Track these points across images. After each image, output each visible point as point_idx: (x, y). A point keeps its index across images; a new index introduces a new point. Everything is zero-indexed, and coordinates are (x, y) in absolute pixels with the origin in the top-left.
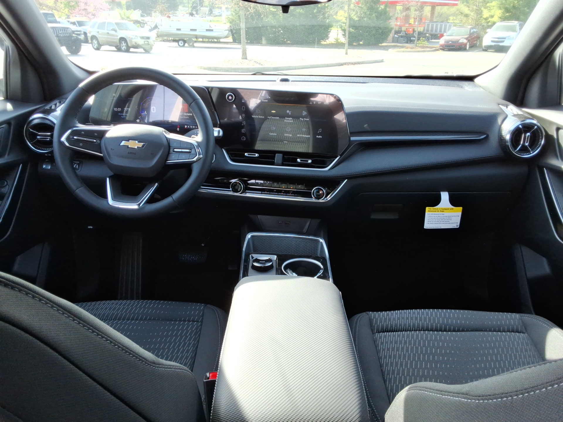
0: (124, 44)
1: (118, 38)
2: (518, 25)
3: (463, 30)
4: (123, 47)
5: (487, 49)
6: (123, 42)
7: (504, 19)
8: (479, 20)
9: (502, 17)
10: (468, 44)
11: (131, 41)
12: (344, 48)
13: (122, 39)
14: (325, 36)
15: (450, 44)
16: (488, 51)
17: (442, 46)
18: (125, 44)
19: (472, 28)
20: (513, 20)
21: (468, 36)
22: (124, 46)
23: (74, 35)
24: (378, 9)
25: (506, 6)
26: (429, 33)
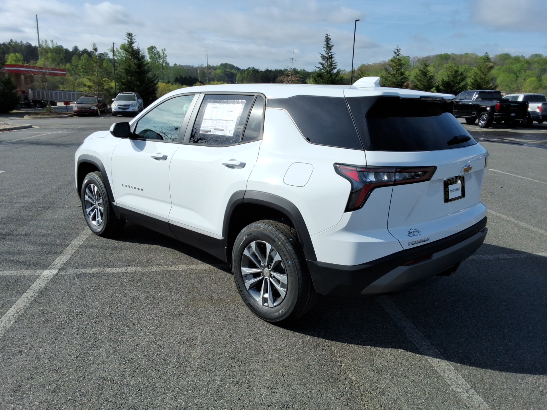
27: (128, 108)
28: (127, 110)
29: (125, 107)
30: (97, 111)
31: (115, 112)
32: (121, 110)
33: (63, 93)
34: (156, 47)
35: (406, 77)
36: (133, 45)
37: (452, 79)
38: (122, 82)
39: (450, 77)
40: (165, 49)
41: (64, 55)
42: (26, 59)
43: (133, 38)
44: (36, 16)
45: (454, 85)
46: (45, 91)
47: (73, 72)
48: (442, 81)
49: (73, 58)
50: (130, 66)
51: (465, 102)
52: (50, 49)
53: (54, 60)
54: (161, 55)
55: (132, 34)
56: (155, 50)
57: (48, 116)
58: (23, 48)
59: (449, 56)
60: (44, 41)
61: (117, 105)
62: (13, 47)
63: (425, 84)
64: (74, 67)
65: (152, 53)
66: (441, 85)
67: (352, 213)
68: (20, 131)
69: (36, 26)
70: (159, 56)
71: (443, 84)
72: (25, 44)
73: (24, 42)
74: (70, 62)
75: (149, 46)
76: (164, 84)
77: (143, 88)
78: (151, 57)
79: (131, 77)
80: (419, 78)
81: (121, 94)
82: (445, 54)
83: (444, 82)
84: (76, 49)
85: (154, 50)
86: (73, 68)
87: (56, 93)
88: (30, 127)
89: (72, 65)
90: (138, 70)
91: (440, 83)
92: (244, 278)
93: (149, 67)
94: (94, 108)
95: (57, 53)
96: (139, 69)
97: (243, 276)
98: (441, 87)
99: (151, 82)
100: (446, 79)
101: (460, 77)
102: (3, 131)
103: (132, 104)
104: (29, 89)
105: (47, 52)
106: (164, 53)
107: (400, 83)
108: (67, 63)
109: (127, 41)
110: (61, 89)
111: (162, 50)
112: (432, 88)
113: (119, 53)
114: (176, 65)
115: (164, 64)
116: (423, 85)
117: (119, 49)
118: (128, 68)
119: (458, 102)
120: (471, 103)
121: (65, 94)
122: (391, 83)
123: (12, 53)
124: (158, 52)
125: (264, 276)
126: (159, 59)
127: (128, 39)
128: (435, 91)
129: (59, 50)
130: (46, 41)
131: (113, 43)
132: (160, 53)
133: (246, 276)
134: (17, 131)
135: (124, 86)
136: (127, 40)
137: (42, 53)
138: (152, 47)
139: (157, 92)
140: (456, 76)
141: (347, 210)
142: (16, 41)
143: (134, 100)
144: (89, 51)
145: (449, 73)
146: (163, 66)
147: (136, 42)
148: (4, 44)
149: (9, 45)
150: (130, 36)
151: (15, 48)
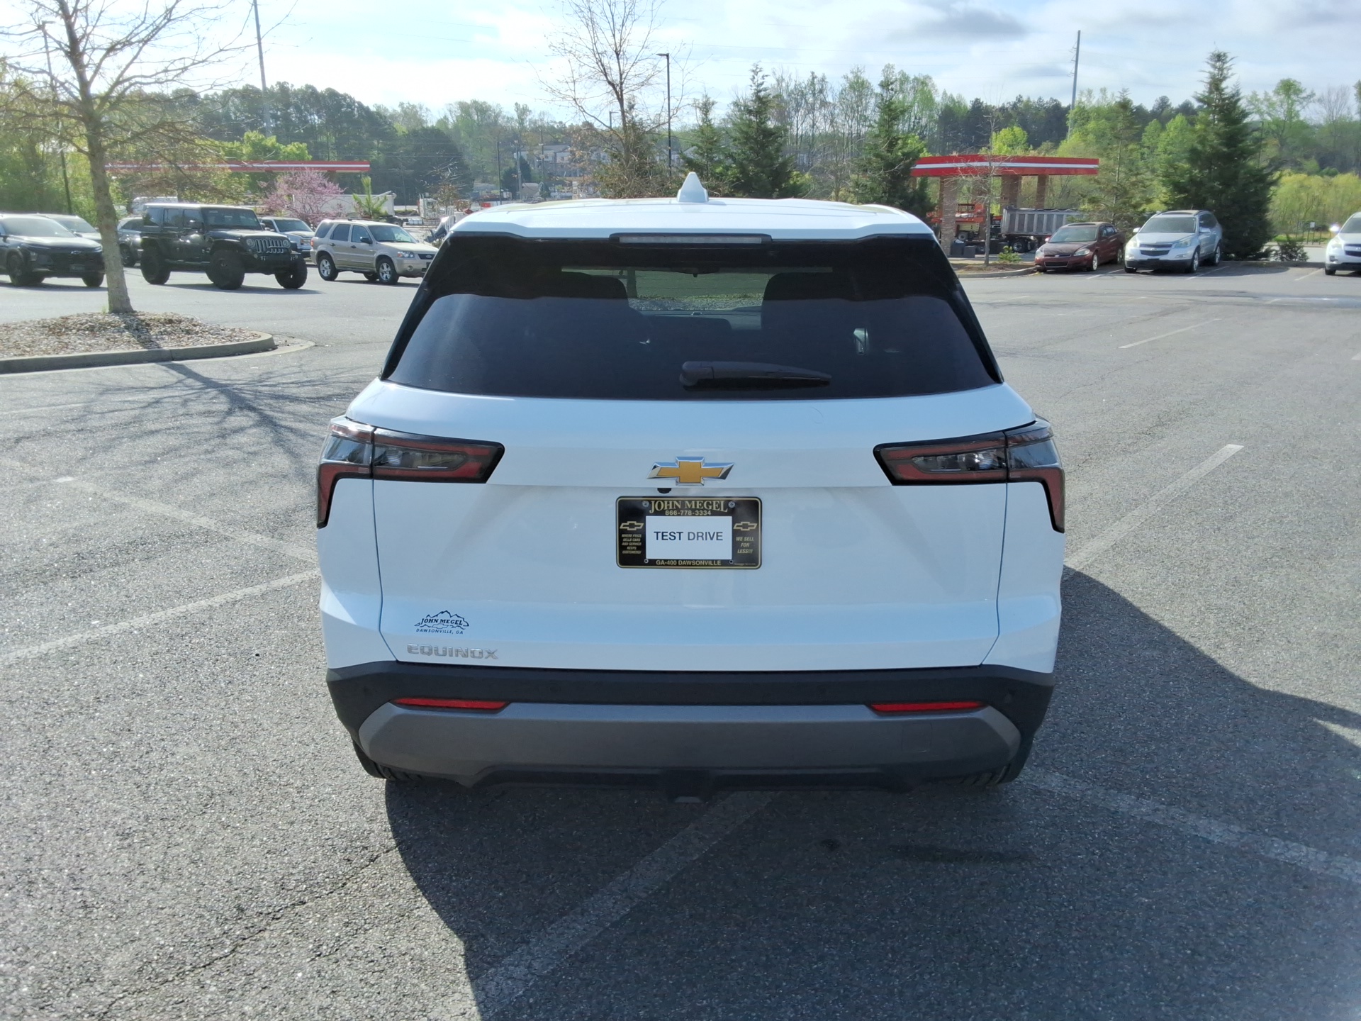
0: (386, 269)
1: (376, 255)
2: (1197, 217)
3: (1084, 229)
4: (385, 275)
5: (1134, 268)
6: (385, 265)
7: (1173, 206)
8: (1123, 208)
9: (1169, 202)
10: (1095, 258)
11: (401, 263)
13: (383, 259)
15: (1057, 259)
16: (1139, 273)
17: (1039, 263)
18: (389, 269)
19: (1106, 227)
20: (1189, 209)
21: (1094, 242)
22: (386, 272)
23: (293, 252)
24: (904, 189)
25: (1177, 178)
26: (1033, 232)
27: (1166, 253)
28: (1162, 258)
29: (1158, 249)
30: (1090, 260)
31: (1131, 263)
32: (1146, 258)
36: (1224, 85)
38: (1177, 185)
41: (1129, 121)
42: (1034, 142)
44: (1077, 34)
46: (1039, 214)
49: (1148, 128)
50: (1204, 141)
53: (1099, 138)
55: (1224, 55)
57: (976, 273)
58: (1042, 113)
60: (1086, 92)
61: (1138, 245)
62: (1017, 113)
64: (1145, 150)
69: (1075, 59)
72: (1047, 103)
73: (1046, 99)
74: (1139, 138)
77: (1230, 197)
79: (1201, 171)
81: (1162, 216)
84: (1164, 103)
86: (1143, 154)
89: (1142, 146)
90: (1225, 150)
94: (1084, 252)
95: (1109, 119)
96: (1228, 148)
99: (1255, 181)
103: (1177, 242)
104: (1005, 211)
105: (1089, 118)
108: (1133, 140)
113: (1271, 105)
117: (1271, 94)
123: (1006, 127)
127: (1212, 70)
130: (1090, 92)
135: (1180, 192)
136: (1209, 72)
137: (1075, 122)
139: (1270, 206)
142: (1029, 98)
143: (1191, 230)
147: (1232, 75)
148: (1003, 109)
149: (1012, 109)
150: (1219, 60)
151: (1023, 115)
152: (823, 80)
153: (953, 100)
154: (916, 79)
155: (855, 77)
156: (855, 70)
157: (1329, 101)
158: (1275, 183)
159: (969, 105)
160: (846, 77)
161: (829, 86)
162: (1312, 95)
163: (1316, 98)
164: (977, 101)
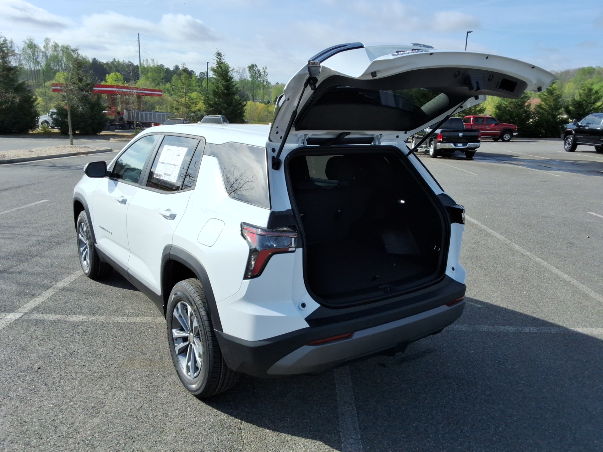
2: (221, 118)
3: (176, 121)
8: (189, 113)
12: (69, 138)
14: (34, 125)
20: (217, 114)
26: (139, 121)
33: (157, 115)
34: (257, 66)
35: (528, 96)
37: (585, 98)
38: (209, 104)
39: (582, 96)
40: (266, 67)
41: (165, 74)
42: (127, 80)
43: (222, 58)
44: (138, 35)
45: (587, 105)
46: (140, 113)
47: (172, 92)
48: (572, 101)
49: (173, 78)
50: (217, 87)
51: (592, 126)
52: (151, 68)
53: (154, 80)
54: (262, 73)
55: (221, 54)
56: (256, 69)
58: (125, 67)
59: (594, 69)
60: (145, 60)
62: (115, 66)
63: (552, 104)
65: (253, 72)
66: (571, 105)
67: (250, 281)
68: (97, 155)
70: (260, 75)
71: (574, 104)
72: (127, 63)
73: (127, 61)
74: (170, 82)
75: (250, 65)
76: (263, 104)
77: (230, 110)
78: (251, 76)
79: (218, 99)
80: (545, 97)
81: (207, 117)
82: (588, 67)
83: (575, 101)
85: (254, 69)
86: (173, 88)
87: (150, 114)
88: (111, 150)
89: (172, 85)
91: (570, 103)
92: (175, 341)
93: (237, 88)
95: (156, 73)
96: (227, 91)
97: (174, 339)
98: (571, 108)
99: (238, 104)
100: (577, 98)
101: (594, 97)
102: (81, 155)
104: (125, 110)
105: (148, 71)
106: (265, 72)
107: (520, 103)
108: (167, 82)
109: (216, 61)
110: (157, 110)
111: (263, 68)
112: (559, 109)
114: (278, 83)
115: (265, 83)
116: (548, 105)
118: (216, 90)
119: (584, 127)
120: (599, 129)
121: (159, 115)
122: (509, 103)
123: (113, 72)
124: (259, 71)
125: (190, 342)
126: (260, 78)
127: (217, 59)
128: (564, 113)
129: (160, 69)
130: (147, 60)
131: (207, 63)
132: (261, 71)
133: (176, 339)
134: (94, 155)
135: (211, 108)
137: (142, 72)
138: (253, 66)
140: (590, 95)
141: (245, 278)
142: (119, 60)
144: (190, 70)
145: (581, 91)
146: (263, 86)
148: (107, 64)
149: (111, 64)
150: (219, 56)
151: (117, 67)
152: (11, 42)
153: (83, 57)
154: (62, 46)
155: (30, 42)
156: (29, 39)
157: (240, 72)
158: (245, 105)
159: (91, 61)
160: (25, 42)
161: (16, 45)
162: (234, 69)
163: (235, 70)
164: (95, 59)
